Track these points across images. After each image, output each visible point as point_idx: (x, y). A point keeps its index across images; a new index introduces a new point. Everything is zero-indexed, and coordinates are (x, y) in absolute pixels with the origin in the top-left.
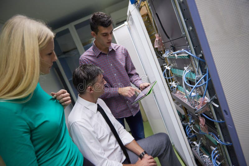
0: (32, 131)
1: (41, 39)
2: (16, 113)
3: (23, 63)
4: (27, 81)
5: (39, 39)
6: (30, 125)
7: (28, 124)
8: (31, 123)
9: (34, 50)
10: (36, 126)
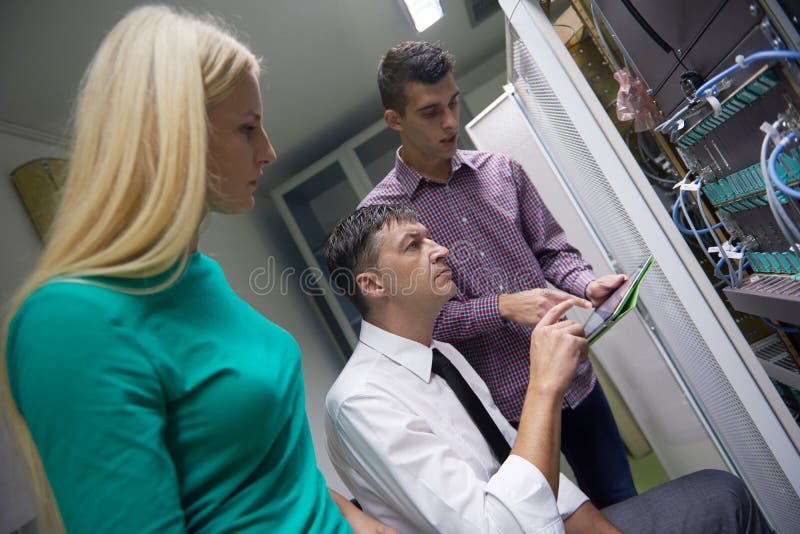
0: (170, 402)
1: (212, 66)
2: (117, 322)
3: (152, 145)
4: (161, 204)
5: (203, 65)
6: (165, 378)
7: (156, 372)
8: (169, 370)
9: (186, 100)
10: (189, 385)
